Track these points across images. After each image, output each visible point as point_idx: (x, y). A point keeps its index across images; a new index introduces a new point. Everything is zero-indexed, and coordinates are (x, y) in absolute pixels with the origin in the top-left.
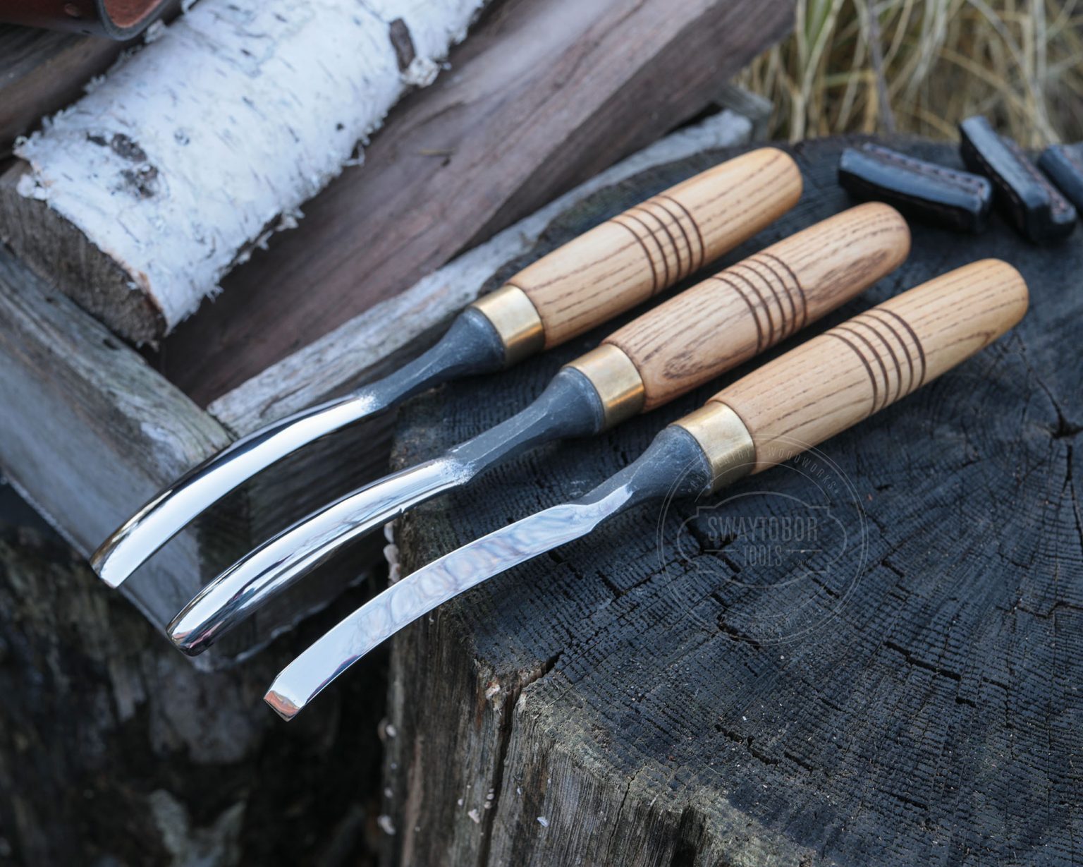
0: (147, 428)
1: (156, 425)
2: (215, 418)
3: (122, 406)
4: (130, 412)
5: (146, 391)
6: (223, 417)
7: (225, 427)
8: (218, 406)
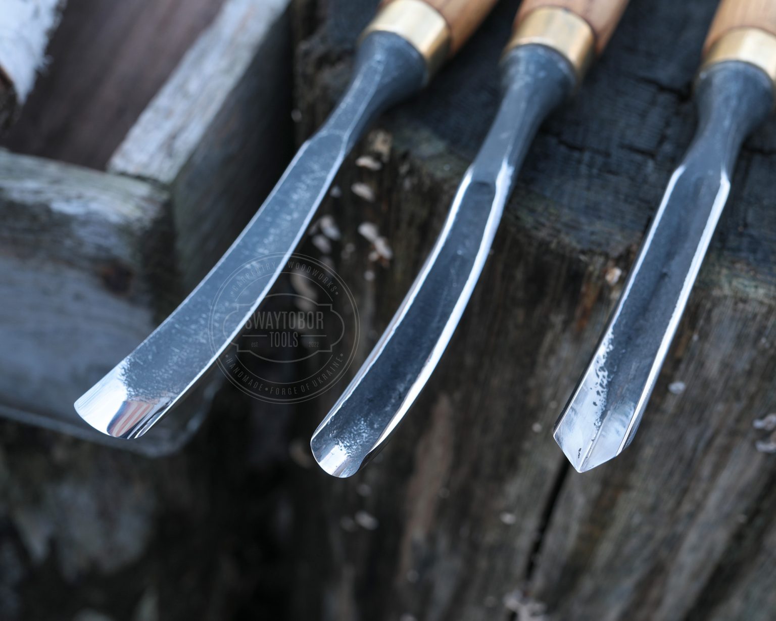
0: (59, 206)
1: (68, 200)
2: (123, 174)
3: (16, 196)
4: (29, 199)
5: (32, 174)
6: (132, 169)
7: (140, 178)
8: (118, 162)
